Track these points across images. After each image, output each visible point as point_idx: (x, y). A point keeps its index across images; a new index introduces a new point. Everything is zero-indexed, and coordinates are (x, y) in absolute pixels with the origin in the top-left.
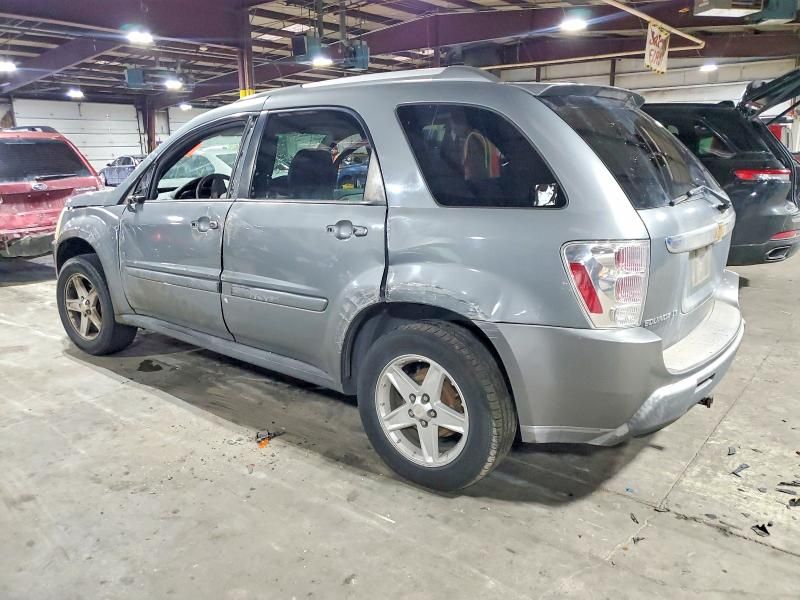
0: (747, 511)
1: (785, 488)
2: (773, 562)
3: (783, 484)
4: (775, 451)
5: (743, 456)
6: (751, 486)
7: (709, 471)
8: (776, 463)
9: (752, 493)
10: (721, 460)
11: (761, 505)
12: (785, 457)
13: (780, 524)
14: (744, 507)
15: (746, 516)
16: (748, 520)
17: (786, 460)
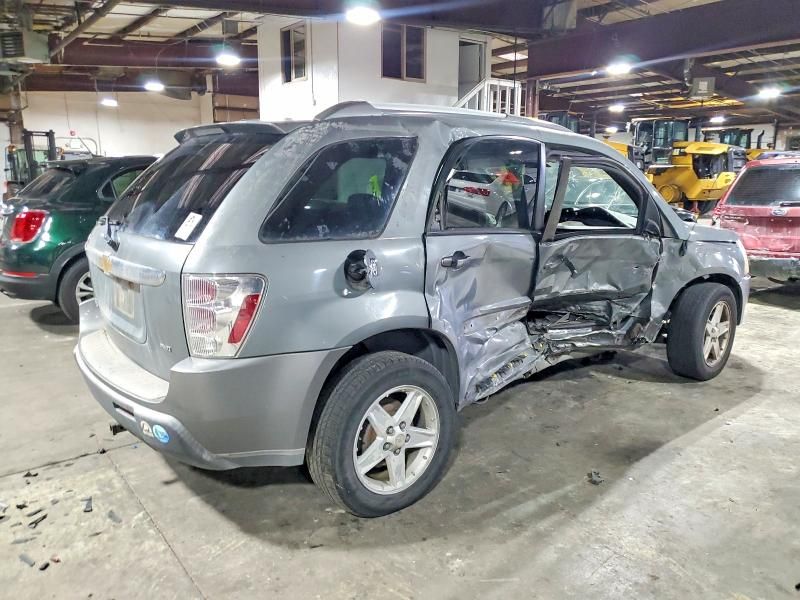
0: (50, 482)
1: (40, 515)
2: (10, 467)
3: (44, 517)
4: (80, 546)
5: (99, 519)
6: (66, 499)
7: (108, 490)
8: (67, 534)
9: (60, 495)
10: (111, 504)
11: (45, 491)
12: (66, 547)
13: (23, 487)
14: (56, 483)
15: (48, 479)
16: (45, 477)
17: (62, 543)
